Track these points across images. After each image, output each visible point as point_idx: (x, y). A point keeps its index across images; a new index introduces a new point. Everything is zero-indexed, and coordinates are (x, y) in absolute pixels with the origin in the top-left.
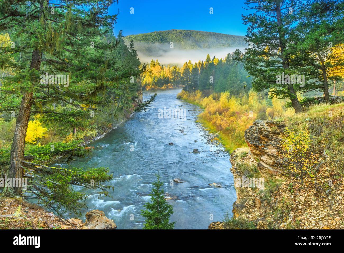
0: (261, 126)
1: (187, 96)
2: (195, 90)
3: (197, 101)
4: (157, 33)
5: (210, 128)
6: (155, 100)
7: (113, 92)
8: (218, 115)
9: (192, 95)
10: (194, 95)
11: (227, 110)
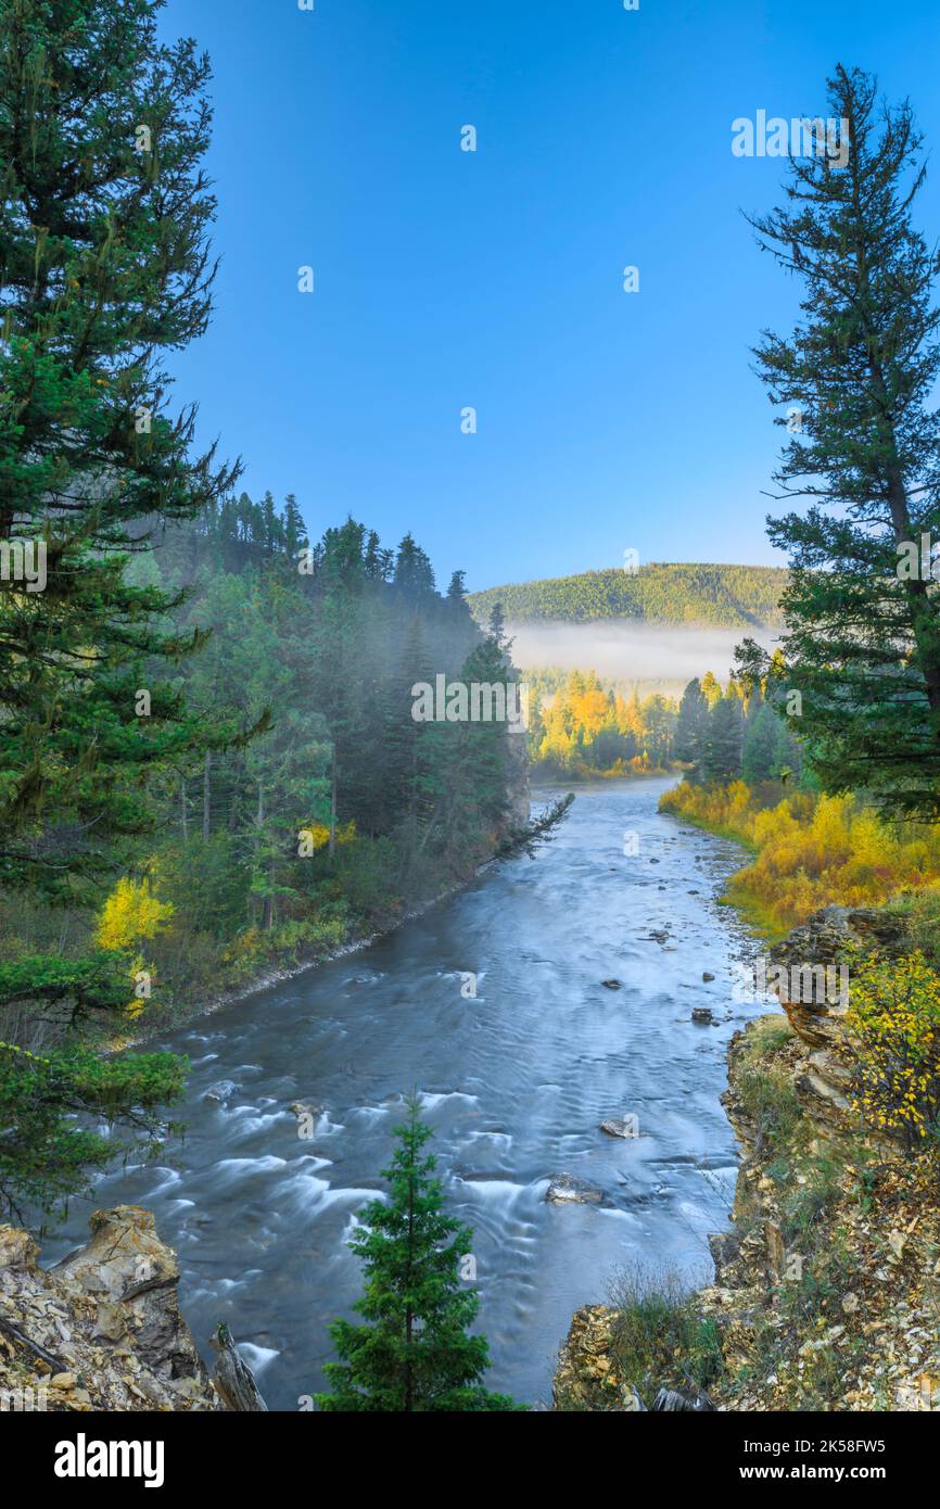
0: (829, 931)
1: (698, 804)
2: (726, 784)
3: (733, 823)
4: (594, 575)
5: (768, 928)
6: (567, 818)
7: (414, 784)
8: (803, 879)
9: (713, 799)
10: (724, 802)
11: (844, 858)
